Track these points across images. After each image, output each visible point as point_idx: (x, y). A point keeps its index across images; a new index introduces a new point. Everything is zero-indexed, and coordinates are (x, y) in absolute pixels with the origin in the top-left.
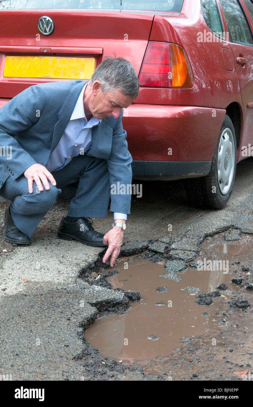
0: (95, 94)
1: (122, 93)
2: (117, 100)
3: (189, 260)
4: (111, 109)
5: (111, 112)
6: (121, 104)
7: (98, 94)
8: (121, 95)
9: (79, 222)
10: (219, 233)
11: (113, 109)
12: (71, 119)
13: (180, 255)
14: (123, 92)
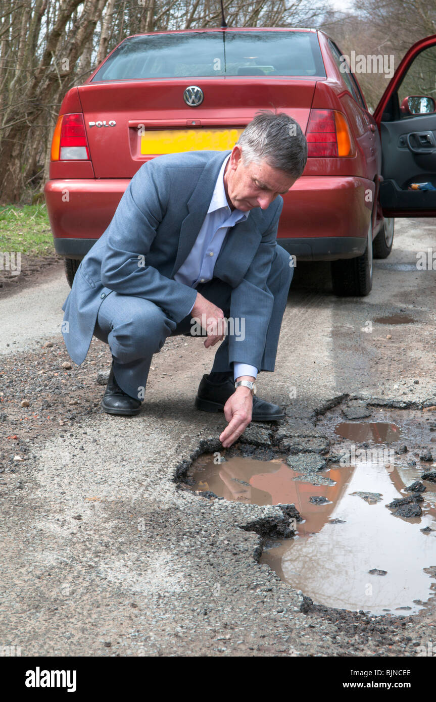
0: (235, 167)
1: (270, 165)
2: (262, 178)
3: (323, 452)
4: (256, 192)
5: (256, 197)
6: (269, 184)
7: (239, 167)
8: (269, 168)
9: (230, 381)
10: (331, 408)
11: (260, 193)
12: (209, 212)
13: (303, 444)
14: (272, 164)
